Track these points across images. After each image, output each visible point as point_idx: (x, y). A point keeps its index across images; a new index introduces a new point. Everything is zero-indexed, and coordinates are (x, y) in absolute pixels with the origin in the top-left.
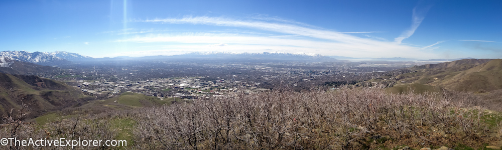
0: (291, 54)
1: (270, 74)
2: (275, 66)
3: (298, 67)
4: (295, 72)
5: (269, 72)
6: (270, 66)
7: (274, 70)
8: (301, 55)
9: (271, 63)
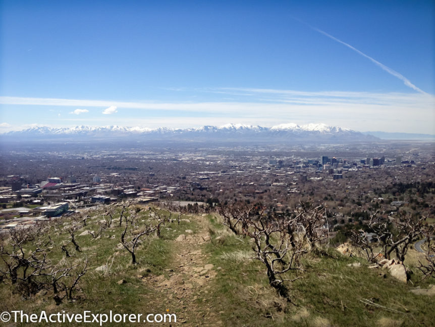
0: (266, 129)
1: (216, 167)
2: (228, 153)
3: (288, 154)
4: (281, 162)
5: (215, 166)
6: (219, 153)
7: (226, 161)
8: (291, 131)
9: (221, 148)
